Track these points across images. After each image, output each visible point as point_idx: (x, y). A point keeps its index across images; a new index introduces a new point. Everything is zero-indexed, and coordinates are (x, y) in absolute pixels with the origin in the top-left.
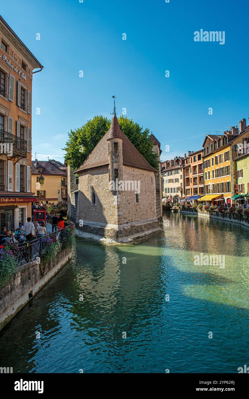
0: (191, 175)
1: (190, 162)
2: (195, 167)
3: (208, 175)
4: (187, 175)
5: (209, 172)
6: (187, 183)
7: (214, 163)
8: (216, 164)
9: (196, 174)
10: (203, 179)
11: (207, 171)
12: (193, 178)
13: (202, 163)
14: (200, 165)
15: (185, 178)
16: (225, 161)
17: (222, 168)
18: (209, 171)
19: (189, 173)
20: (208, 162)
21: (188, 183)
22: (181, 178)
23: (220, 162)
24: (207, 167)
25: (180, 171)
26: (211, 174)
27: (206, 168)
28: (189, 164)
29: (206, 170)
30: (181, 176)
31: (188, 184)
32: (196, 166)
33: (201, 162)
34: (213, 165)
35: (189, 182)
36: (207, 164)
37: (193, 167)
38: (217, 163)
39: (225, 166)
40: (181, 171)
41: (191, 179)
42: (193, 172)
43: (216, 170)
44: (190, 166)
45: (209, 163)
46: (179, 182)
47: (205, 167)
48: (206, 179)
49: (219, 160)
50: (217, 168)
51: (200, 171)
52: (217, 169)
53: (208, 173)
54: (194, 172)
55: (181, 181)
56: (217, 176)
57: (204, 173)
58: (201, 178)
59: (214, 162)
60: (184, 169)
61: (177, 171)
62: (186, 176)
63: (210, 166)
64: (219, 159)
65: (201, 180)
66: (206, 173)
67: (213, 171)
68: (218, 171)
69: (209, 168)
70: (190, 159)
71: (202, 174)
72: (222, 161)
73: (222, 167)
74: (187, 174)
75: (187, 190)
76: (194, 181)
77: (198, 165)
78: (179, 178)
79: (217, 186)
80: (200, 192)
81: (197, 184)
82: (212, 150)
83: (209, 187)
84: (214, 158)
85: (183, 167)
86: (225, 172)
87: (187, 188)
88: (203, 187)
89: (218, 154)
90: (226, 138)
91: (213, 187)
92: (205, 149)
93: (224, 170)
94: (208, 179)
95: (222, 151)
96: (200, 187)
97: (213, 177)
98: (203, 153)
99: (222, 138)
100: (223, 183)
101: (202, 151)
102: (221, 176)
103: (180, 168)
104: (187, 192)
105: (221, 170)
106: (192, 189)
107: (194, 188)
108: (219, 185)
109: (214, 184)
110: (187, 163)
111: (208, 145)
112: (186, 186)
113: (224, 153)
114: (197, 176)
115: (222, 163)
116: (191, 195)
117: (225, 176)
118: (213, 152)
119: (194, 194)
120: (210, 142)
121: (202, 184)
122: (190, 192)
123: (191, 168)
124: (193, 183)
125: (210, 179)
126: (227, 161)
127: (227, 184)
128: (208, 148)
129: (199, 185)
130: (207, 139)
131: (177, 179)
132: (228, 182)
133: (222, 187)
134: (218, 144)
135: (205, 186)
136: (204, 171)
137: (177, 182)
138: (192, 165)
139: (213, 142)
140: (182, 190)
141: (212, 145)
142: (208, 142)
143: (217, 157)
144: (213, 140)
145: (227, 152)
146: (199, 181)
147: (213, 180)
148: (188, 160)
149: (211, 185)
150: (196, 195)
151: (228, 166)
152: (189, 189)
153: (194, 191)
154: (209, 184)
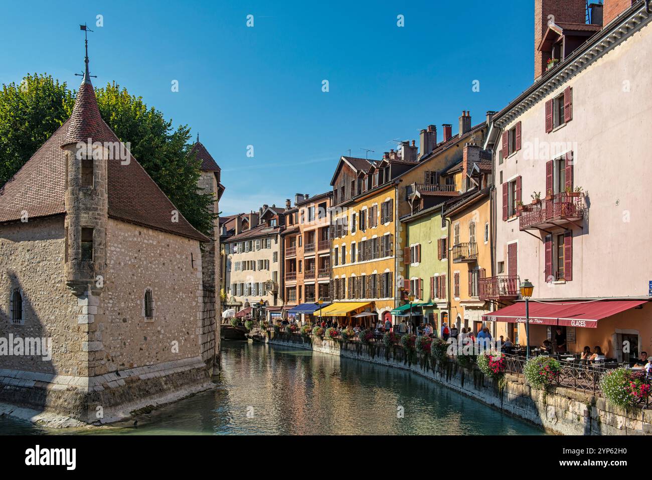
0: (300, 254)
1: (300, 221)
2: (310, 233)
3: (340, 255)
4: (291, 253)
5: (344, 247)
6: (290, 271)
7: (357, 227)
8: (360, 229)
9: (313, 250)
10: (330, 265)
11: (340, 244)
12: (306, 260)
13: (328, 224)
14: (324, 229)
15: (286, 259)
16: (383, 223)
17: (375, 239)
18: (344, 244)
19: (295, 249)
20: (342, 223)
21: (292, 272)
22: (275, 260)
23: (371, 225)
24: (339, 235)
25: (273, 241)
26: (349, 252)
27: (337, 238)
28: (296, 226)
29: (337, 243)
30: (276, 253)
31: (291, 274)
32: (314, 230)
33: (325, 222)
34: (354, 231)
35: (295, 270)
36: (340, 227)
37: (305, 232)
38: (362, 228)
39: (381, 235)
40: (276, 243)
41: (300, 261)
42: (305, 247)
43: (360, 244)
44: (297, 230)
45: (345, 225)
46: (268, 270)
47: (335, 235)
48: (337, 264)
49: (367, 219)
50: (364, 239)
51: (323, 243)
52: (364, 242)
53: (340, 251)
54: (309, 246)
55: (275, 266)
56: (363, 257)
57: (331, 249)
58: (324, 261)
59: (357, 223)
60: (283, 236)
61: (266, 242)
62: (287, 254)
63: (346, 233)
64: (367, 216)
65: (323, 267)
66: (337, 249)
67: (354, 245)
68: (364, 247)
69: (343, 237)
70: (300, 213)
71: (328, 251)
72: (375, 222)
73: (375, 236)
74: (291, 249)
76: (308, 268)
77: (319, 228)
78: (271, 259)
79: (362, 282)
80: (320, 295)
81: (313, 276)
82: (353, 194)
83: (342, 283)
84: (357, 215)
85: (280, 233)
86: (382, 250)
87: (289, 283)
88: (329, 283)
89: (366, 205)
90: (387, 169)
91: (352, 283)
92: (336, 191)
93: (380, 244)
94: (340, 265)
95: (377, 199)
96: (322, 284)
97: (353, 261)
98: (330, 200)
99: (377, 168)
100: (375, 275)
101: (329, 195)
102: (371, 258)
103: (273, 234)
104: (290, 294)
105: (373, 245)
106: (300, 287)
107: (306, 285)
108: (367, 280)
109: (354, 278)
110: (291, 223)
111: (345, 182)
112: (287, 279)
113: (382, 204)
114: (315, 255)
115: (376, 226)
116: (300, 301)
117: (380, 259)
118: (354, 200)
119: (306, 300)
120: (350, 174)
121: (326, 277)
122: (295, 295)
123: (299, 236)
124: (303, 273)
125: (346, 265)
126: (386, 224)
127: (385, 279)
128: (343, 188)
129: (318, 277)
130: (343, 168)
131: (266, 260)
132: (387, 274)
133: (372, 285)
134: (367, 181)
135: (332, 282)
136: (332, 244)
137: (266, 268)
138: (305, 228)
139: (355, 176)
140: (278, 289)
141: (353, 182)
142: (344, 173)
143: (365, 212)
144: (356, 171)
145: (388, 202)
146: (319, 268)
147: (352, 267)
148: (294, 215)
149: (349, 278)
150: (310, 301)
151: (387, 236)
152: (294, 288)
153: (306, 292)
154: (343, 276)
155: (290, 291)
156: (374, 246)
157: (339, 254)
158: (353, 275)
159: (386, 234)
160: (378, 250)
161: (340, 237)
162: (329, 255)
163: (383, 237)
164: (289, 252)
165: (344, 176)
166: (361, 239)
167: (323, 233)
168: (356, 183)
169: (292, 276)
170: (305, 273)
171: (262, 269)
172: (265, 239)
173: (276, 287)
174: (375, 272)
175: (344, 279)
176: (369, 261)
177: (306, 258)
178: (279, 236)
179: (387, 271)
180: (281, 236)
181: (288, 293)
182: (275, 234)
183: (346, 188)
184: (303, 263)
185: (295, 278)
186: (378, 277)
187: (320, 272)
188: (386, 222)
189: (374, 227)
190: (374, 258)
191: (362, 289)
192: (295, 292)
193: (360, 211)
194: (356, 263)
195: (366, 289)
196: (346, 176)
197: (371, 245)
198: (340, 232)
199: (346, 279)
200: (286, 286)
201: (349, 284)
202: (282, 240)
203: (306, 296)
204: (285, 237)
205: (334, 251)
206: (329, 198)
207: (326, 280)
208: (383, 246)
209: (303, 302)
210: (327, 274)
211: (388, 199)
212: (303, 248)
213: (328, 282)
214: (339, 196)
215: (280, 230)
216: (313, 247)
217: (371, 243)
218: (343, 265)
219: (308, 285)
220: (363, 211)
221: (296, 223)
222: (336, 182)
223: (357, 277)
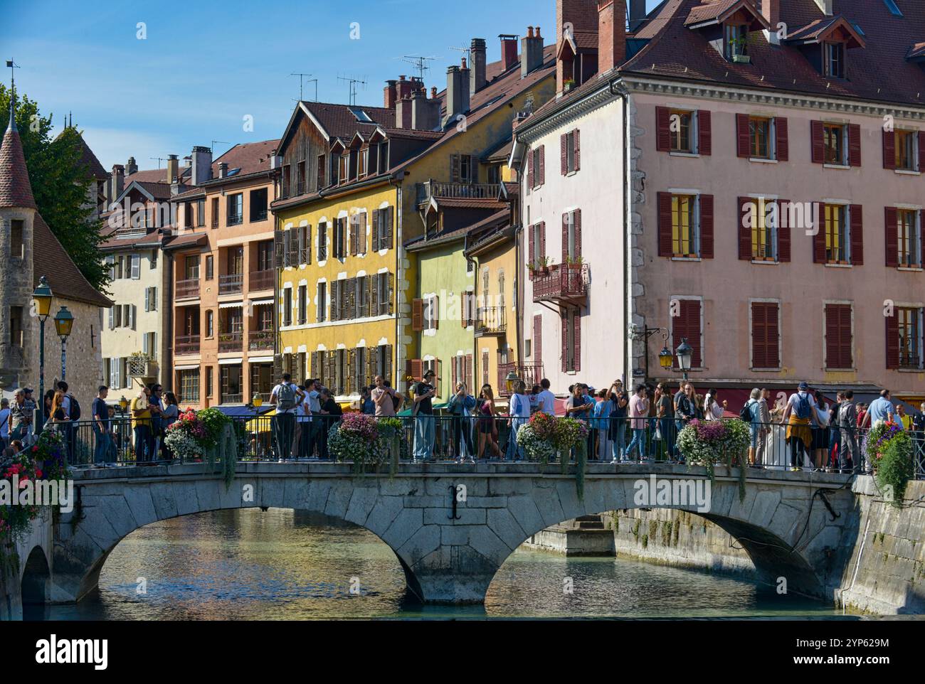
0: (209, 296)
1: (208, 220)
2: (231, 253)
3: (295, 304)
4: (186, 293)
5: (303, 289)
6: (186, 334)
7: (329, 251)
8: (335, 256)
9: (237, 289)
10: (274, 323)
11: (295, 281)
12: (221, 311)
13: (271, 235)
14: (260, 248)
15: (175, 305)
16: (376, 248)
17: (362, 278)
18: (302, 283)
19: (196, 283)
20: (300, 238)
21: (190, 336)
22: (151, 306)
23: (355, 251)
24: (295, 264)
25: (145, 262)
26: (312, 300)
27: (290, 268)
28: (199, 232)
29: (290, 278)
30: (152, 291)
31: (186, 341)
32: (241, 246)
33: (264, 231)
34: (322, 256)
35: (197, 331)
36: (295, 247)
37: (221, 249)
38: (339, 253)
39: (372, 273)
40: (153, 266)
41: (209, 313)
42: (220, 281)
43: (333, 284)
44: (203, 243)
45: (307, 243)
46: (134, 328)
47: (285, 260)
48: (288, 323)
49: (348, 238)
50: (342, 276)
51: (260, 276)
52: (342, 281)
53: (296, 295)
54: (229, 280)
55: (151, 321)
56: (341, 312)
57: (277, 289)
58: (264, 314)
59: (329, 241)
60: (169, 253)
61: (129, 264)
62: (180, 294)
63: (307, 259)
64: (349, 232)
65: (259, 327)
66: (288, 291)
67: (323, 286)
68: (342, 291)
69: (302, 266)
70: (208, 204)
71: (270, 293)
72: (362, 245)
73: (362, 273)
74: (187, 284)
75: (179, 372)
76: (226, 327)
77: (251, 243)
78: (140, 302)
79: (338, 363)
80: (252, 389)
81: (237, 347)
82: (321, 183)
83: (298, 363)
84: (330, 225)
85: (163, 245)
86: (373, 302)
87: (182, 361)
88: (272, 363)
89: (346, 209)
90: (384, 146)
91: (318, 364)
92: (288, 168)
93: (371, 289)
94: (295, 326)
95: (365, 200)
96: (257, 364)
97: (322, 319)
98: (276, 186)
99: (366, 142)
100: (361, 349)
101: (274, 176)
102: (354, 316)
103: (147, 247)
104: (185, 386)
105: (358, 289)
106: (209, 369)
107: (221, 366)
108: (347, 359)
109: (322, 353)
110: (189, 223)
111: (305, 154)
112: (179, 351)
113: (374, 213)
114: (241, 301)
115: (364, 254)
116: (207, 401)
117: (371, 319)
118: (323, 196)
119: (222, 400)
120: (315, 139)
121: (265, 349)
122: (198, 389)
123: (207, 257)
124: (216, 338)
125: (307, 325)
126: (383, 252)
127: (379, 358)
128: (302, 166)
129: (249, 350)
130: (302, 124)
131: (127, 307)
132: (384, 347)
133: (357, 369)
134: (347, 161)
135: (278, 359)
136: (279, 279)
137: (127, 325)
138: (220, 239)
139: (326, 146)
140: (156, 375)
141: (322, 158)
142: (304, 136)
143: (344, 221)
144: (328, 139)
145: (385, 210)
146: (250, 330)
147: (319, 330)
148: (194, 205)
149: (313, 354)
150: (230, 400)
151: (384, 275)
152: (196, 372)
153: (221, 382)
154: (301, 349)
155: (185, 379)
156: (361, 292)
157: (293, 302)
158: (321, 348)
159: (381, 271)
160: (367, 301)
161: (296, 267)
162: (272, 302)
163: (377, 277)
164: (183, 289)
165: (304, 140)
166: (337, 275)
167: (260, 254)
168: (328, 162)
169: (190, 344)
170: (220, 339)
171: (119, 325)
172: (125, 257)
173: (153, 370)
174: (362, 344)
175: (303, 355)
176: (350, 321)
177: (222, 306)
178: (160, 252)
179: (383, 342)
180: (166, 252)
181: (180, 382)
182: (151, 246)
183: (307, 167)
184: (215, 317)
185: (197, 349)
186: (366, 354)
187: (253, 338)
188: (383, 248)
189: (359, 255)
190: (361, 315)
191: (338, 375)
192: (197, 382)
193: (335, 220)
194: (327, 322)
195: (345, 377)
196: (307, 142)
197: (354, 290)
198: (296, 256)
199: (308, 356)
200: (175, 368)
201: (313, 365)
202: (167, 262)
203: (221, 390)
204: (175, 255)
205: (283, 296)
206: (273, 182)
207: (266, 356)
208: (377, 294)
209: (214, 402)
210: (267, 343)
211: (384, 205)
212: (215, 283)
213: (271, 359)
214: (294, 180)
215: (163, 240)
216: (237, 284)
217: (354, 286)
218: (302, 327)
219: (226, 366)
220: (340, 220)
221: (200, 226)
222: (288, 151)
223: (329, 352)
